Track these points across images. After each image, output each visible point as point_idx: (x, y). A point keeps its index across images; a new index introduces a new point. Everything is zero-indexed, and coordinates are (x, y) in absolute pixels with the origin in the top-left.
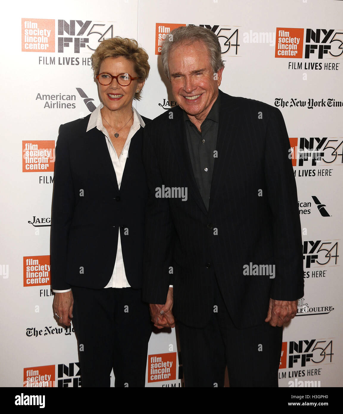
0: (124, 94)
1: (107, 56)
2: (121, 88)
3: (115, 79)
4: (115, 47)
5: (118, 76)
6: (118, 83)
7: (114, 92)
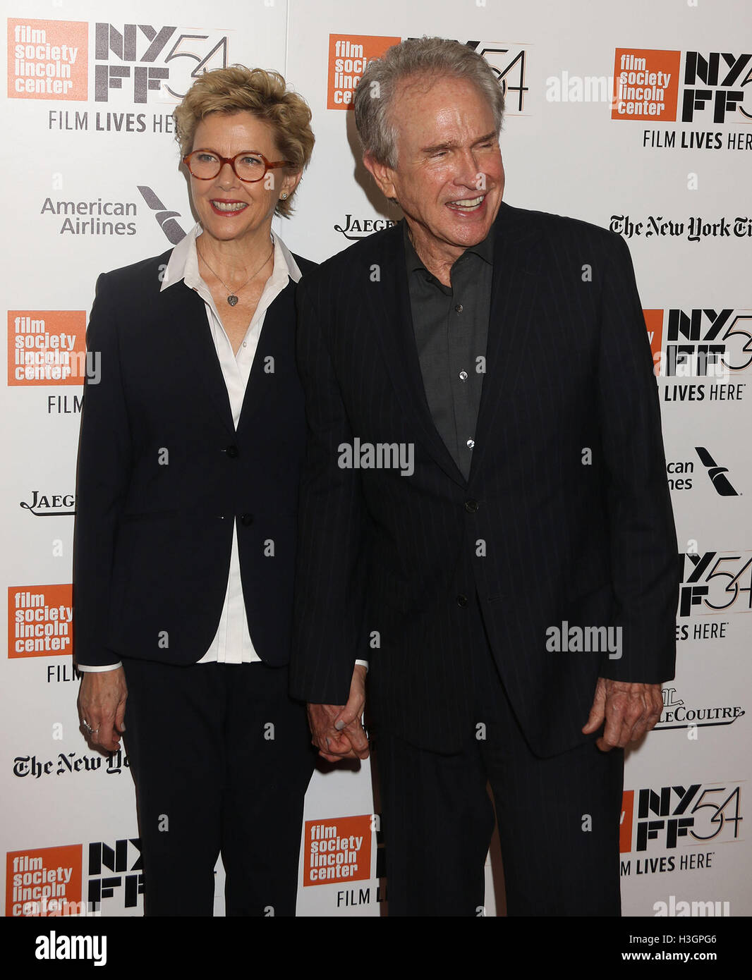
1: (210, 109)
2: (242, 188)
4: (230, 88)
5: (235, 157)
7: (225, 196)
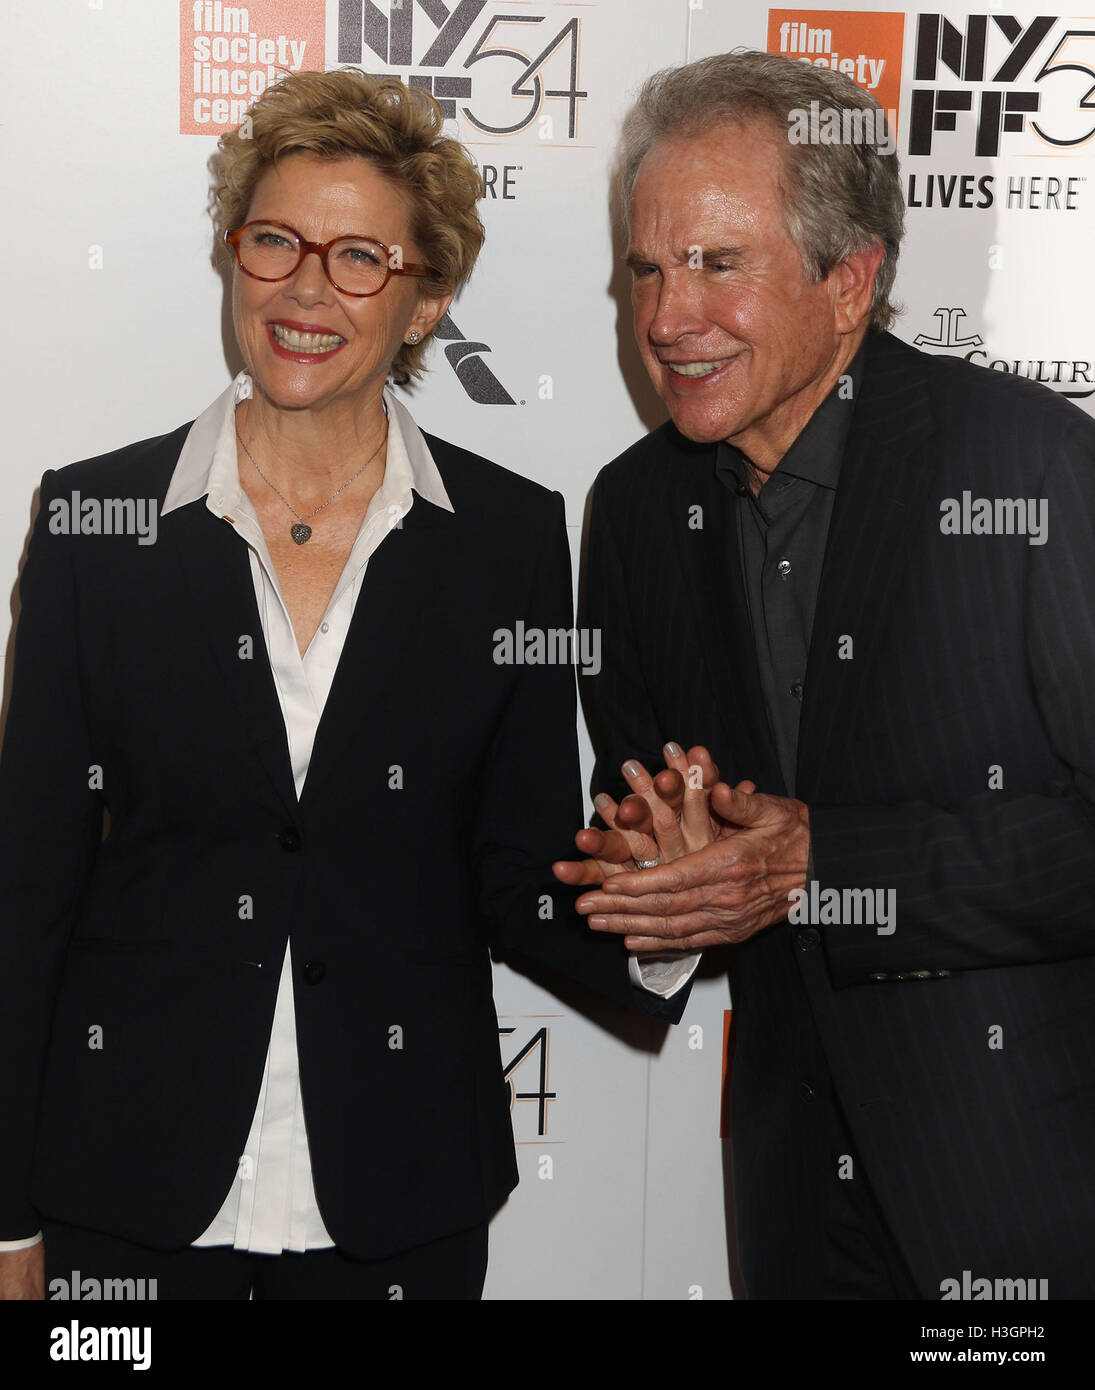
0: (350, 334)
2: (337, 305)
3: (314, 259)
6: (325, 279)
